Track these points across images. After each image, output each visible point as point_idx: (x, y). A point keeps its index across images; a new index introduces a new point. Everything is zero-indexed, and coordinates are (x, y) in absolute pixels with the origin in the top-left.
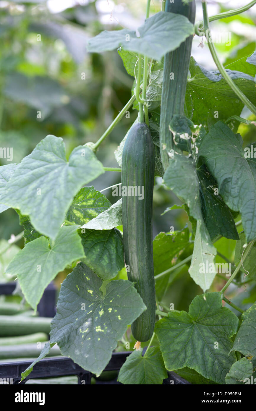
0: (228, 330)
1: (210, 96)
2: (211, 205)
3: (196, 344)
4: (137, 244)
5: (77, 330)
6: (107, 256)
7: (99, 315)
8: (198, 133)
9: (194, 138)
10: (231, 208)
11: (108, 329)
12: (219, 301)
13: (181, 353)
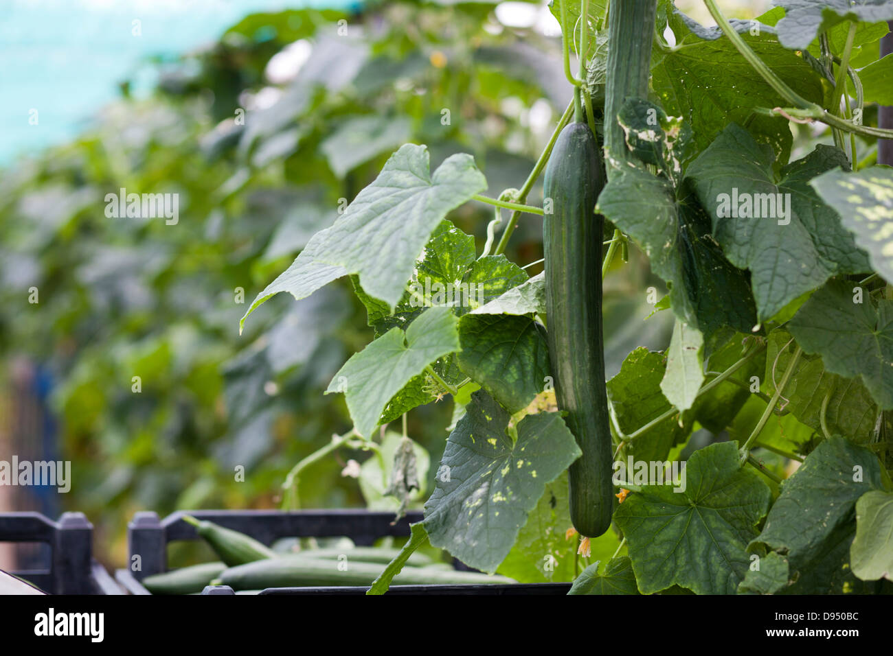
0: (752, 512)
1: (721, 83)
2: (708, 268)
3: (696, 544)
4: (571, 343)
5: (461, 503)
6: (517, 368)
7: (502, 475)
8: (677, 133)
9: (669, 141)
10: (735, 264)
11: (513, 495)
12: (734, 458)
13: (667, 561)
